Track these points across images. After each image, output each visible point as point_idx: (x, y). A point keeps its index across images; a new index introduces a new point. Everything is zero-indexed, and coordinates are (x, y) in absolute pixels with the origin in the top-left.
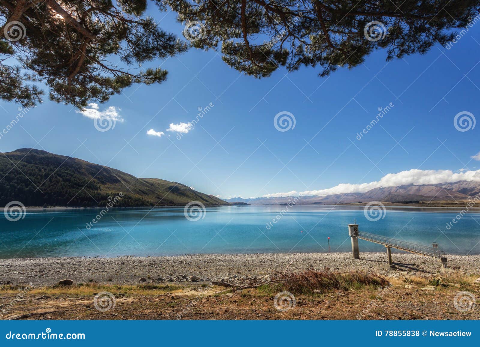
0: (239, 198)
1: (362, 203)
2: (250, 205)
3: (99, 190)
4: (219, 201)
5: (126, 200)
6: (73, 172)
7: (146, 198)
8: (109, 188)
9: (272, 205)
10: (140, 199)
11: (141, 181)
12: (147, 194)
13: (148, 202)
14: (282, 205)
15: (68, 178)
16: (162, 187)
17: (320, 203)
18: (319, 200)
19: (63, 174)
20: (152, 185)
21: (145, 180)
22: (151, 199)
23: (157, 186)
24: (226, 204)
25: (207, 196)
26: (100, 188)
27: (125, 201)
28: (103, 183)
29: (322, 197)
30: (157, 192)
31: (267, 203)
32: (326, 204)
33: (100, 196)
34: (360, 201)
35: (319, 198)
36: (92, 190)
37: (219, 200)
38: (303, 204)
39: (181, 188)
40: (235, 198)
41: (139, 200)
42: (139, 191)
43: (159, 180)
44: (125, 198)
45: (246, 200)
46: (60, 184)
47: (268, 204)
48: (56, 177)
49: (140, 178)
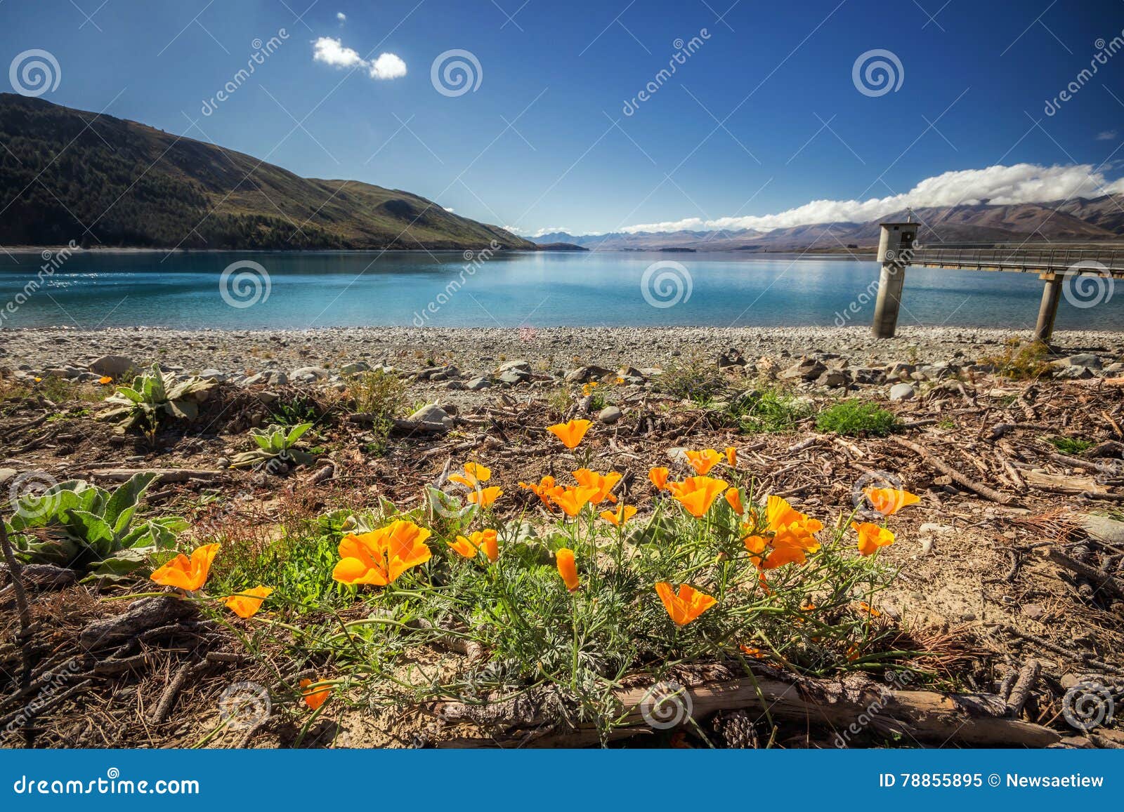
0: (562, 235)
1: (855, 247)
2: (588, 250)
3: (209, 206)
4: (513, 241)
5: (281, 232)
6: (131, 157)
7: (330, 229)
8: (232, 202)
9: (640, 250)
10: (316, 232)
11: (314, 185)
12: (333, 221)
13: (337, 239)
14: (664, 250)
15: (121, 173)
16: (369, 204)
17: (755, 247)
18: (754, 241)
19: (106, 164)
20: (342, 196)
21: (323, 184)
22: (343, 231)
23: (357, 201)
24: (529, 247)
25: (483, 226)
26: (209, 200)
27: (279, 236)
28: (217, 189)
29: (761, 233)
30: (356, 216)
31: (632, 247)
32: (768, 249)
33: (214, 222)
34: (854, 242)
35: (754, 235)
36: (192, 205)
37: (512, 236)
38: (715, 250)
39: (416, 204)
40: (553, 235)
41: (312, 233)
42: (309, 211)
43: (357, 184)
44: (278, 227)
45: (580, 239)
46: (104, 190)
47: (631, 250)
48: (91, 172)
49: (309, 179)
